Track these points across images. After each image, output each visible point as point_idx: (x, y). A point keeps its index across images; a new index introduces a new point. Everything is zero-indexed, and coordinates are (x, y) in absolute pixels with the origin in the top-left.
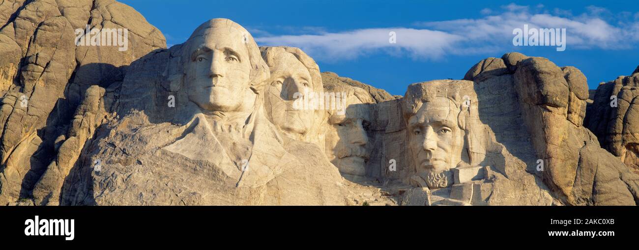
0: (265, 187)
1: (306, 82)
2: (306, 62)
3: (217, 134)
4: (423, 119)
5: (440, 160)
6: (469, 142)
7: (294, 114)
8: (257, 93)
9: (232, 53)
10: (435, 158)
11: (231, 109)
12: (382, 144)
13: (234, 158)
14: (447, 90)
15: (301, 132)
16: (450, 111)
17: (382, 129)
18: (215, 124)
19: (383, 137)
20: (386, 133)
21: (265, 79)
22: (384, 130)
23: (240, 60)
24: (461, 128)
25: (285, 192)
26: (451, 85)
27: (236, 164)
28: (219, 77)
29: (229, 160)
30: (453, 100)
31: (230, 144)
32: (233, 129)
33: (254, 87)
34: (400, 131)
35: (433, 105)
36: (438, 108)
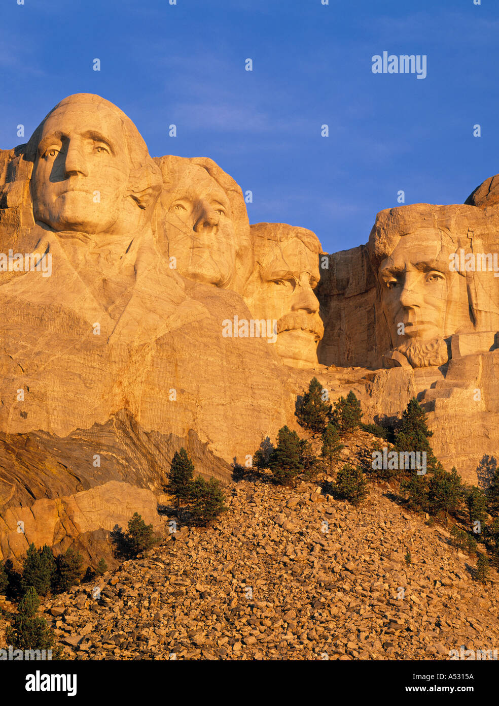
0: (153, 345)
1: (221, 207)
2: (221, 180)
3: (76, 267)
4: (402, 260)
5: (429, 322)
6: (473, 296)
7: (204, 252)
8: (142, 207)
9: (101, 140)
10: (420, 319)
11: (98, 229)
12: (340, 313)
13: (104, 302)
14: (436, 217)
15: (214, 281)
16: (442, 247)
17: (340, 292)
18: (75, 251)
19: (342, 304)
20: (346, 298)
21: (154, 185)
22: (343, 294)
23: (113, 152)
24: (460, 274)
25: (186, 356)
26: (442, 210)
27: (106, 309)
28: (80, 176)
29: (96, 305)
30: (447, 231)
31: (98, 282)
32: (102, 260)
33: (137, 195)
34: (367, 292)
35: (417, 239)
36: (424, 244)
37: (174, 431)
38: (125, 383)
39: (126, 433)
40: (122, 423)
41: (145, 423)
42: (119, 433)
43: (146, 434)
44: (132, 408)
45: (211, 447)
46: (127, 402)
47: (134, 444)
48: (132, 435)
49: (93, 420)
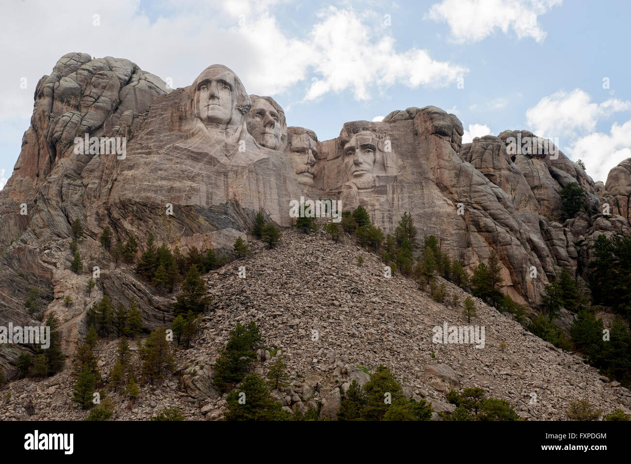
1: (276, 118)
2: (276, 106)
5: (366, 170)
6: (385, 160)
7: (268, 135)
8: (243, 114)
9: (226, 84)
11: (223, 122)
12: (324, 167)
13: (225, 152)
14: (370, 126)
15: (272, 148)
16: (372, 139)
19: (326, 163)
21: (248, 104)
22: (326, 159)
23: (231, 89)
24: (380, 150)
26: (372, 123)
28: (216, 98)
29: (222, 153)
30: (374, 132)
31: (223, 144)
32: (224, 135)
33: (241, 109)
34: (337, 157)
35: (361, 135)
36: (365, 137)
37: (255, 209)
38: (234, 187)
39: (234, 208)
40: (233, 204)
41: (243, 205)
42: (231, 208)
43: (243, 209)
44: (237, 198)
45: (271, 216)
46: (235, 195)
47: (238, 213)
48: (237, 209)
49: (220, 202)
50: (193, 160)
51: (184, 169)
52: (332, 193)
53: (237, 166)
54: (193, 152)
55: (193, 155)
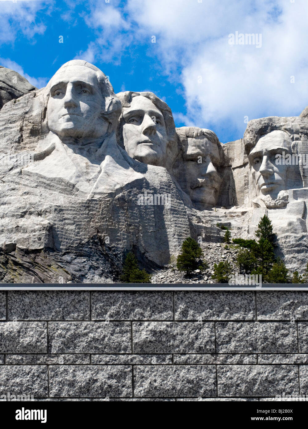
1: (158, 120)
2: (158, 104)
5: (276, 183)
8: (109, 123)
9: (85, 86)
10: (271, 181)
11: (84, 135)
14: (281, 124)
16: (284, 141)
18: (70, 147)
23: (92, 93)
25: (133, 205)
27: (87, 180)
30: (287, 132)
31: (83, 165)
32: (86, 152)
33: (106, 116)
34: (244, 165)
35: (270, 136)
36: (274, 139)
49: (79, 242)
50: (45, 188)
51: (34, 202)
52: (235, 212)
53: (100, 193)
54: (45, 178)
55: (45, 181)
